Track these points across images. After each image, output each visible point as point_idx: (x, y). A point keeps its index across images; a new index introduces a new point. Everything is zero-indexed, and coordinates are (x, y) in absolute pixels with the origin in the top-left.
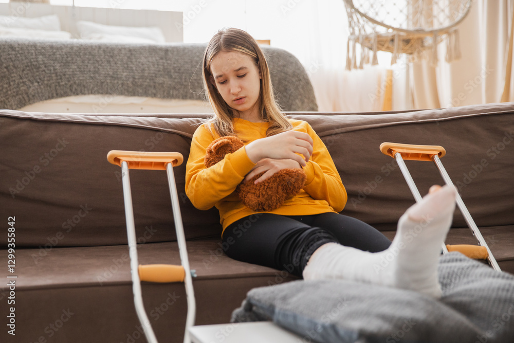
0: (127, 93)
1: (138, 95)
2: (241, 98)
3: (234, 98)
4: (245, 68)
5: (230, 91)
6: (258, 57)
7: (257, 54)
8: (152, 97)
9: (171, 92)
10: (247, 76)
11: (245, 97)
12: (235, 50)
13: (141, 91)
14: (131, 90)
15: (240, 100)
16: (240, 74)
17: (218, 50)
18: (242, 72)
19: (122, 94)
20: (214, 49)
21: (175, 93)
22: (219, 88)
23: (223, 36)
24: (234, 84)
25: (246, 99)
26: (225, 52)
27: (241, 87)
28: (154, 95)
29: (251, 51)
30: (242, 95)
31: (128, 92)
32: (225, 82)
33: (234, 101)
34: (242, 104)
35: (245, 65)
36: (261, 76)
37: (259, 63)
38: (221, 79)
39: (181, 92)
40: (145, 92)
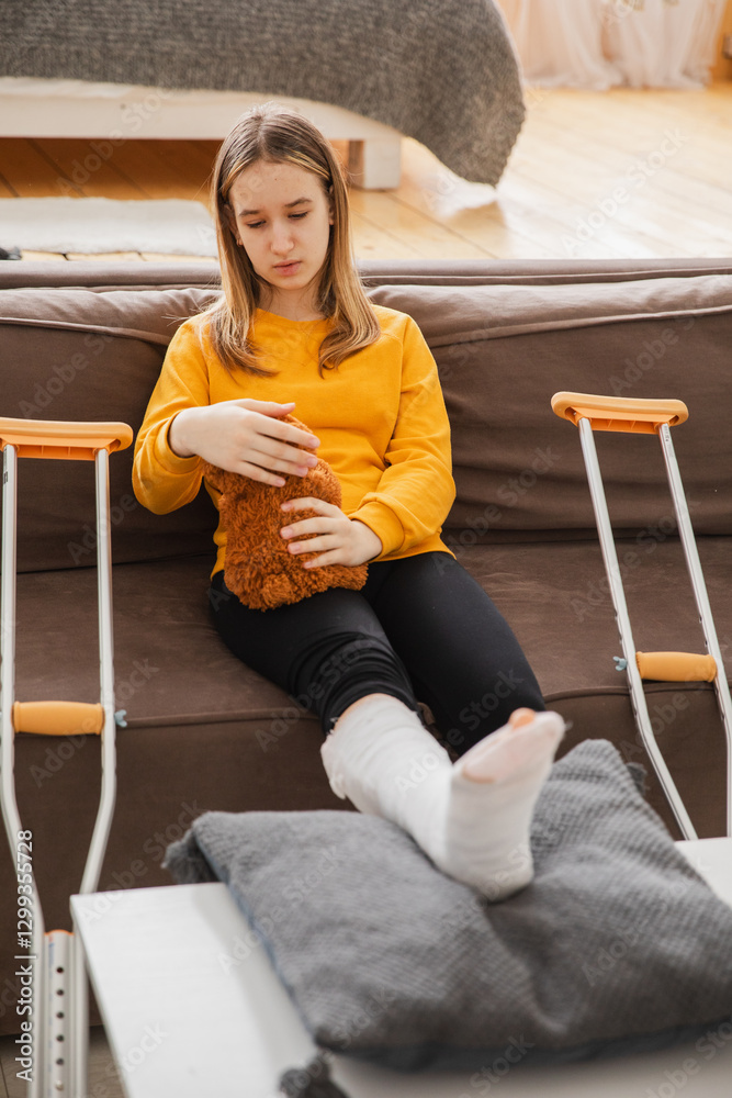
0: (87, 75)
1: (114, 80)
2: (291, 265)
3: (278, 261)
4: (308, 201)
5: (269, 246)
6: (331, 177)
7: (330, 171)
8: (146, 85)
9: (189, 74)
10: (309, 216)
11: (300, 262)
12: (292, 162)
13: (120, 70)
14: (97, 67)
15: (289, 268)
16: (296, 213)
17: (254, 155)
18: (299, 209)
19: (77, 76)
20: (245, 152)
21: (199, 74)
22: (245, 235)
23: (264, 127)
24: (280, 229)
25: (301, 266)
26: (268, 161)
27: (294, 240)
28: (151, 81)
29: (319, 162)
30: (293, 257)
31: (91, 71)
32: (260, 222)
33: (276, 267)
34: (292, 275)
35: (307, 196)
36: (334, 218)
37: (331, 190)
38: (253, 219)
39: (213, 72)
40: (131, 74)
